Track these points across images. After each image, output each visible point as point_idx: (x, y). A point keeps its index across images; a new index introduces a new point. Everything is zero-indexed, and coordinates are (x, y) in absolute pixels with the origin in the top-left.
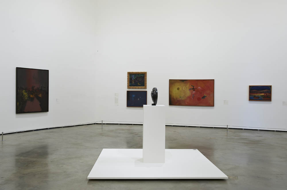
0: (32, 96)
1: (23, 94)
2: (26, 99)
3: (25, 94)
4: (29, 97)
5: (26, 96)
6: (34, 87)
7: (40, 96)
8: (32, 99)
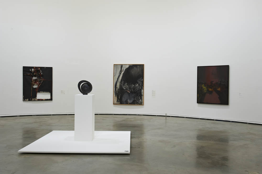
0: (210, 90)
1: (202, 88)
2: (205, 92)
3: (204, 88)
4: (208, 90)
5: (205, 89)
6: (213, 82)
7: (218, 90)
8: (211, 93)
